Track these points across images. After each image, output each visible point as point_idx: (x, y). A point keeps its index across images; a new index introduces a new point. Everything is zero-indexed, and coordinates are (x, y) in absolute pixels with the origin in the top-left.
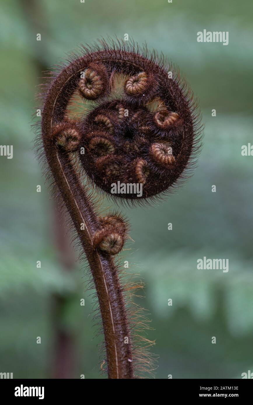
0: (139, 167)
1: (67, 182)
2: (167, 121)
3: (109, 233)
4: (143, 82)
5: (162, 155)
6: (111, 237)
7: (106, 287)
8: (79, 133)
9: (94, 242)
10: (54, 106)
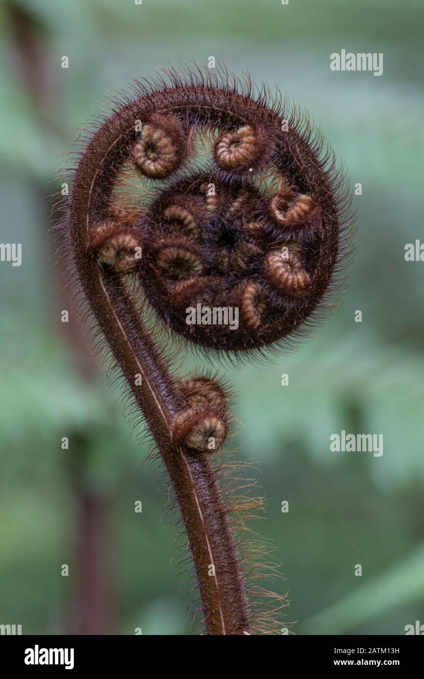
0: (247, 298)
1: (121, 327)
2: (293, 211)
3: (201, 418)
4: (248, 145)
5: (287, 274)
6: (204, 424)
7: (199, 509)
8: (138, 240)
9: (174, 434)
10: (90, 192)
